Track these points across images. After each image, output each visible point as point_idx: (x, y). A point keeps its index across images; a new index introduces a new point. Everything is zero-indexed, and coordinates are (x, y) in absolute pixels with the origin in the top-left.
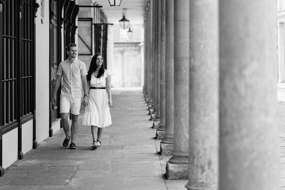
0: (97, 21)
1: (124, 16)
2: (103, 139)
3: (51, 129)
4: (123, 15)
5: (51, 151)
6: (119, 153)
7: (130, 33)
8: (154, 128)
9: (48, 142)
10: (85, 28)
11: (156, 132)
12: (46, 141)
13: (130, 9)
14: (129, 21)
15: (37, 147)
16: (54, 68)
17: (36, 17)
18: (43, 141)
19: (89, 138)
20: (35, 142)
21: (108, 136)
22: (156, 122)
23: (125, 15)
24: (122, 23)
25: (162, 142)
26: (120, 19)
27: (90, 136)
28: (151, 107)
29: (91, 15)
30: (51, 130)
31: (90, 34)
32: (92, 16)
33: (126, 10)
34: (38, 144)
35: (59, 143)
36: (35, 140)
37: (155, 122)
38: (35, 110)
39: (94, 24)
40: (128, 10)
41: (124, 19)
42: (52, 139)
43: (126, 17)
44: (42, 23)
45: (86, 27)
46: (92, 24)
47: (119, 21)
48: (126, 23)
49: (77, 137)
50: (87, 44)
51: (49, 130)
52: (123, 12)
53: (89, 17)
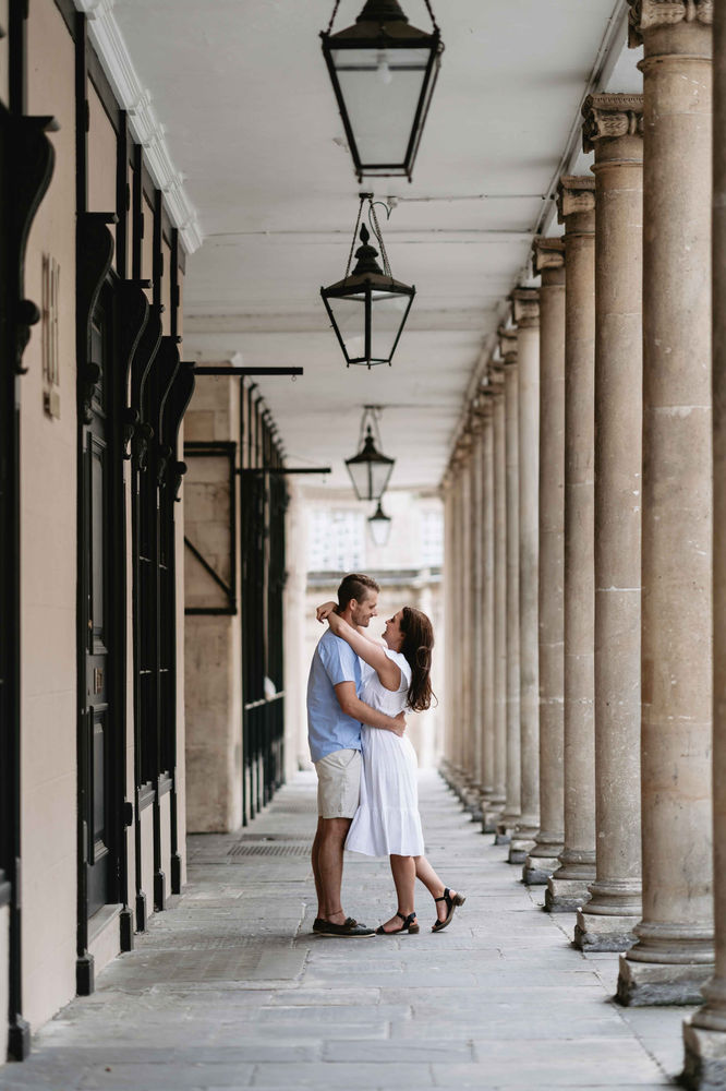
0: (249, 459)
1: (369, 441)
2: (355, 1004)
3: (87, 957)
4: (365, 435)
5: (107, 1074)
6: (467, 1085)
7: (379, 526)
8: (587, 947)
9: (75, 1021)
10: (201, 489)
11: (616, 971)
12: (66, 1017)
13: (396, 406)
14: (391, 462)
15: (28, 1053)
16: (95, 652)
17: (24, 372)
18: (54, 1018)
19: (280, 1001)
20: (20, 1024)
21: (375, 992)
22: (597, 917)
23: (373, 434)
24: (361, 469)
25: (698, 1021)
26: (353, 452)
27: (280, 992)
28: (535, 849)
29: (228, 429)
30: (87, 962)
31: (223, 516)
32: (234, 437)
33: (377, 413)
34: (32, 1034)
35: (135, 1026)
36: (18, 1016)
37: (593, 921)
38: (18, 860)
39: (242, 471)
40: (385, 412)
41: (369, 454)
42: (96, 1007)
43: (376, 445)
44: (47, 411)
45: (206, 485)
46: (233, 471)
47: (348, 463)
48: (379, 471)
49: (219, 994)
50: (211, 562)
51: (78, 963)
52: (364, 419)
53: (220, 437)
